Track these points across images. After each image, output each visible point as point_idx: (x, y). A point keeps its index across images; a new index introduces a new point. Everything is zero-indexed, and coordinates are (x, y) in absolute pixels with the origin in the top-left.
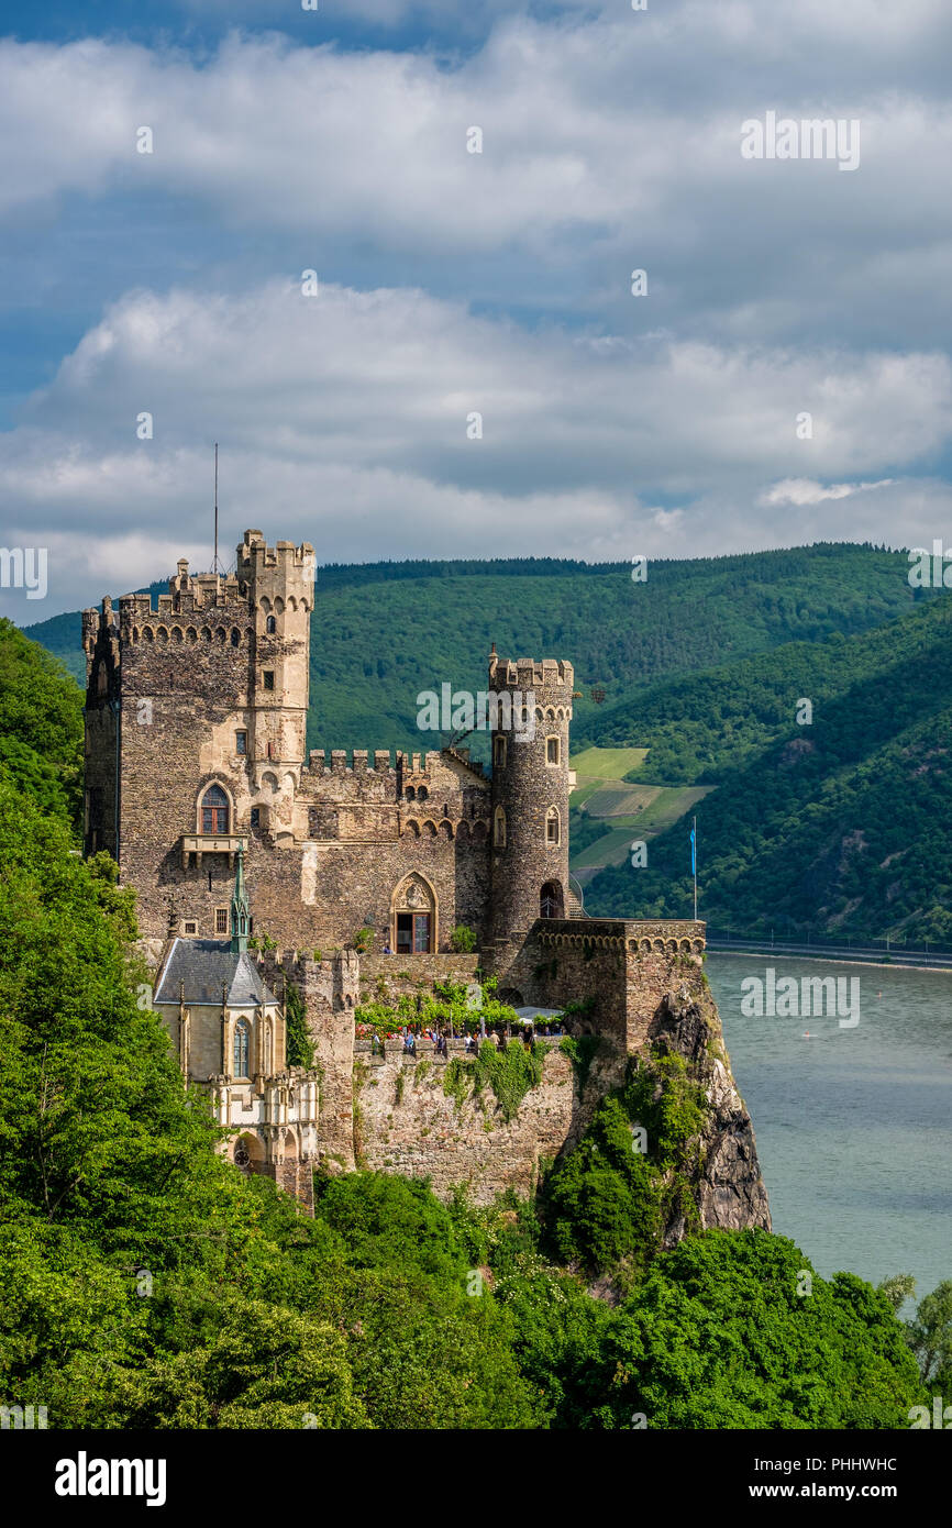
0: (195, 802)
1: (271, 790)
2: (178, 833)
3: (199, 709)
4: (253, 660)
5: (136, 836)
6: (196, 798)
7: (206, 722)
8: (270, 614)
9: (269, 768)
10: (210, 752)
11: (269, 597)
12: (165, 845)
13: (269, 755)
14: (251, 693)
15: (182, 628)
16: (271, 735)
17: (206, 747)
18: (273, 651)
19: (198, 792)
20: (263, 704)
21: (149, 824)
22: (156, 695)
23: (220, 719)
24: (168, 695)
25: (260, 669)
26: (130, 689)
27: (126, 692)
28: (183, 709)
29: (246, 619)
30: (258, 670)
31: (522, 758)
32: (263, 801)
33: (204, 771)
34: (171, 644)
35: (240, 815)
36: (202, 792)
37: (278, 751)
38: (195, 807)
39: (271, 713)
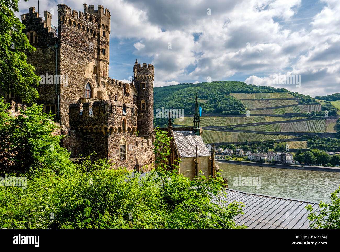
0: (84, 87)
1: (103, 87)
2: (79, 97)
3: (85, 55)
4: (99, 43)
5: (66, 97)
6: (84, 86)
7: (87, 60)
8: (104, 30)
9: (103, 80)
10: (88, 71)
11: (104, 25)
12: (75, 101)
13: (104, 76)
14: (99, 54)
15: (81, 24)
16: (104, 69)
17: (87, 69)
18: (105, 43)
19: (85, 84)
20: (102, 59)
21: (70, 93)
22: (72, 46)
23: (90, 60)
24: (76, 47)
25: (102, 47)
26: (63, 40)
27: (62, 41)
28: (80, 54)
29: (97, 29)
30: (101, 47)
31: (150, 88)
32: (101, 90)
33: (86, 77)
34: (77, 28)
35: (95, 94)
36: (86, 84)
37: (106, 75)
38: (84, 89)
39: (104, 62)
